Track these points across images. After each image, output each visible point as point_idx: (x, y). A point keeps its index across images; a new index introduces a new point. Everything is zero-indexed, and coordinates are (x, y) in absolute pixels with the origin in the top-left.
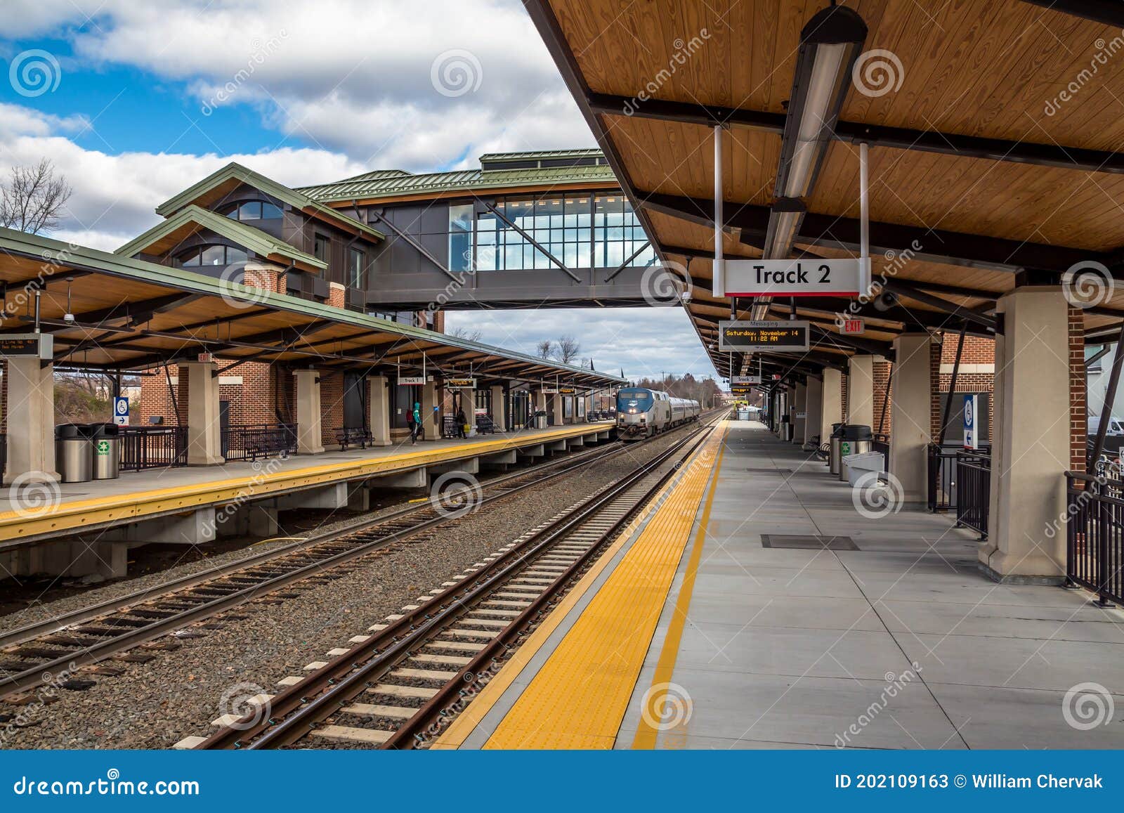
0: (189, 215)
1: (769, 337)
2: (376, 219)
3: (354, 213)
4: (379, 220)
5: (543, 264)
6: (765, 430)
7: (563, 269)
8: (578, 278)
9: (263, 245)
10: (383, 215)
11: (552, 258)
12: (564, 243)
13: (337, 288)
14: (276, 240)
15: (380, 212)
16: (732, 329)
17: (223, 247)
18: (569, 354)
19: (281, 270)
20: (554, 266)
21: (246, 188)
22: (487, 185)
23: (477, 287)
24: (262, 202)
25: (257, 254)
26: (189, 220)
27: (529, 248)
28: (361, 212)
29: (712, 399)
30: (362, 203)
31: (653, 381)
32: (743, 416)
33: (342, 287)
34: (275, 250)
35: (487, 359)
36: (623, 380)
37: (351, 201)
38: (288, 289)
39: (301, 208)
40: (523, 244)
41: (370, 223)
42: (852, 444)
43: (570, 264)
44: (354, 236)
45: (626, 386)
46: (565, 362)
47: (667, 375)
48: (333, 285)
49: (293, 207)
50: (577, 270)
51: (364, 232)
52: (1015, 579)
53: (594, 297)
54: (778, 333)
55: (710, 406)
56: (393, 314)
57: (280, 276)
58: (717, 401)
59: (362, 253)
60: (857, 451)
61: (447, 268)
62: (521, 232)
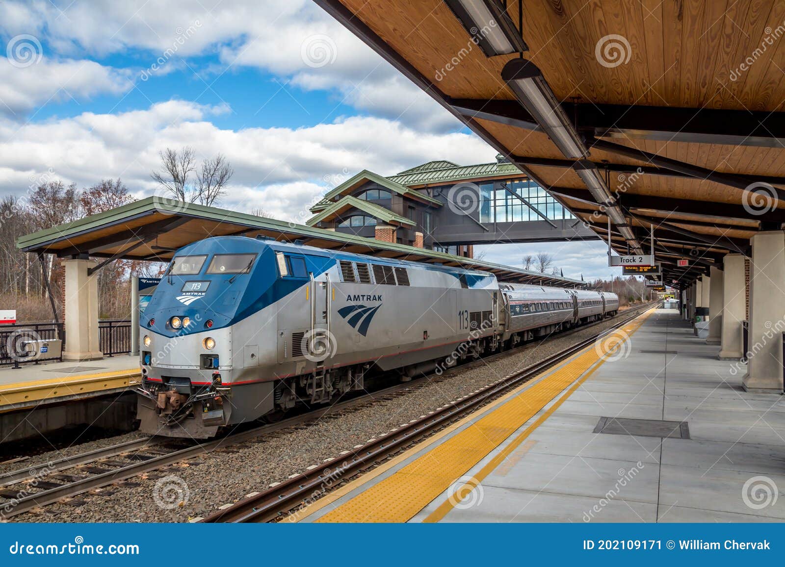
0: (346, 200)
1: (643, 269)
2: (437, 194)
3: (425, 191)
4: (439, 195)
5: (534, 217)
6: (677, 314)
7: (546, 221)
8: (555, 226)
9: (386, 216)
10: (441, 192)
11: (539, 214)
12: (546, 203)
13: (419, 234)
14: (391, 213)
15: (440, 190)
16: (628, 266)
17: (363, 217)
18: (545, 264)
19: (394, 228)
20: (541, 219)
21: (370, 182)
22: (501, 173)
23: (497, 232)
24: (379, 190)
25: (383, 221)
26: (347, 203)
27: (525, 207)
28: (429, 190)
29: (650, 294)
30: (430, 186)
31: (605, 281)
32: (667, 305)
33: (421, 234)
34: (393, 218)
35: (502, 272)
36: (583, 282)
37: (424, 184)
38: (398, 238)
39: (403, 194)
40: (522, 205)
41: (434, 196)
42: (703, 317)
43: (550, 217)
44: (428, 205)
45: (585, 286)
46: (542, 272)
47: (614, 277)
48: (417, 233)
49: (398, 193)
50: (554, 221)
51: (433, 203)
52: (725, 359)
53: (565, 236)
54: (647, 268)
55: (648, 298)
56: (446, 247)
57: (393, 231)
58: (654, 295)
59: (430, 214)
60: (704, 320)
61: (479, 221)
62: (522, 199)
